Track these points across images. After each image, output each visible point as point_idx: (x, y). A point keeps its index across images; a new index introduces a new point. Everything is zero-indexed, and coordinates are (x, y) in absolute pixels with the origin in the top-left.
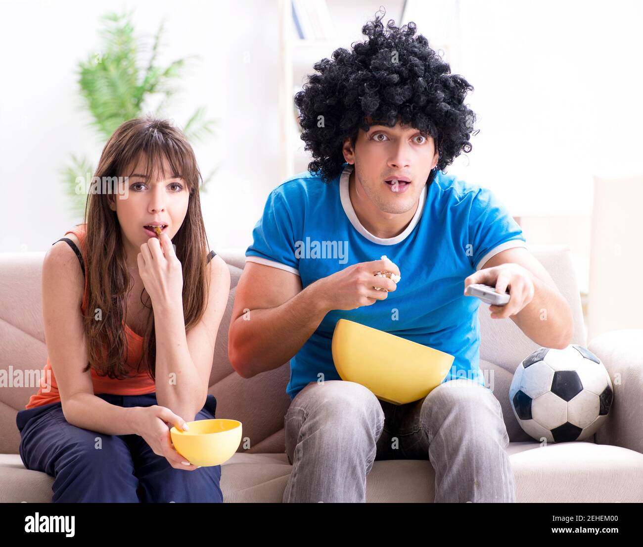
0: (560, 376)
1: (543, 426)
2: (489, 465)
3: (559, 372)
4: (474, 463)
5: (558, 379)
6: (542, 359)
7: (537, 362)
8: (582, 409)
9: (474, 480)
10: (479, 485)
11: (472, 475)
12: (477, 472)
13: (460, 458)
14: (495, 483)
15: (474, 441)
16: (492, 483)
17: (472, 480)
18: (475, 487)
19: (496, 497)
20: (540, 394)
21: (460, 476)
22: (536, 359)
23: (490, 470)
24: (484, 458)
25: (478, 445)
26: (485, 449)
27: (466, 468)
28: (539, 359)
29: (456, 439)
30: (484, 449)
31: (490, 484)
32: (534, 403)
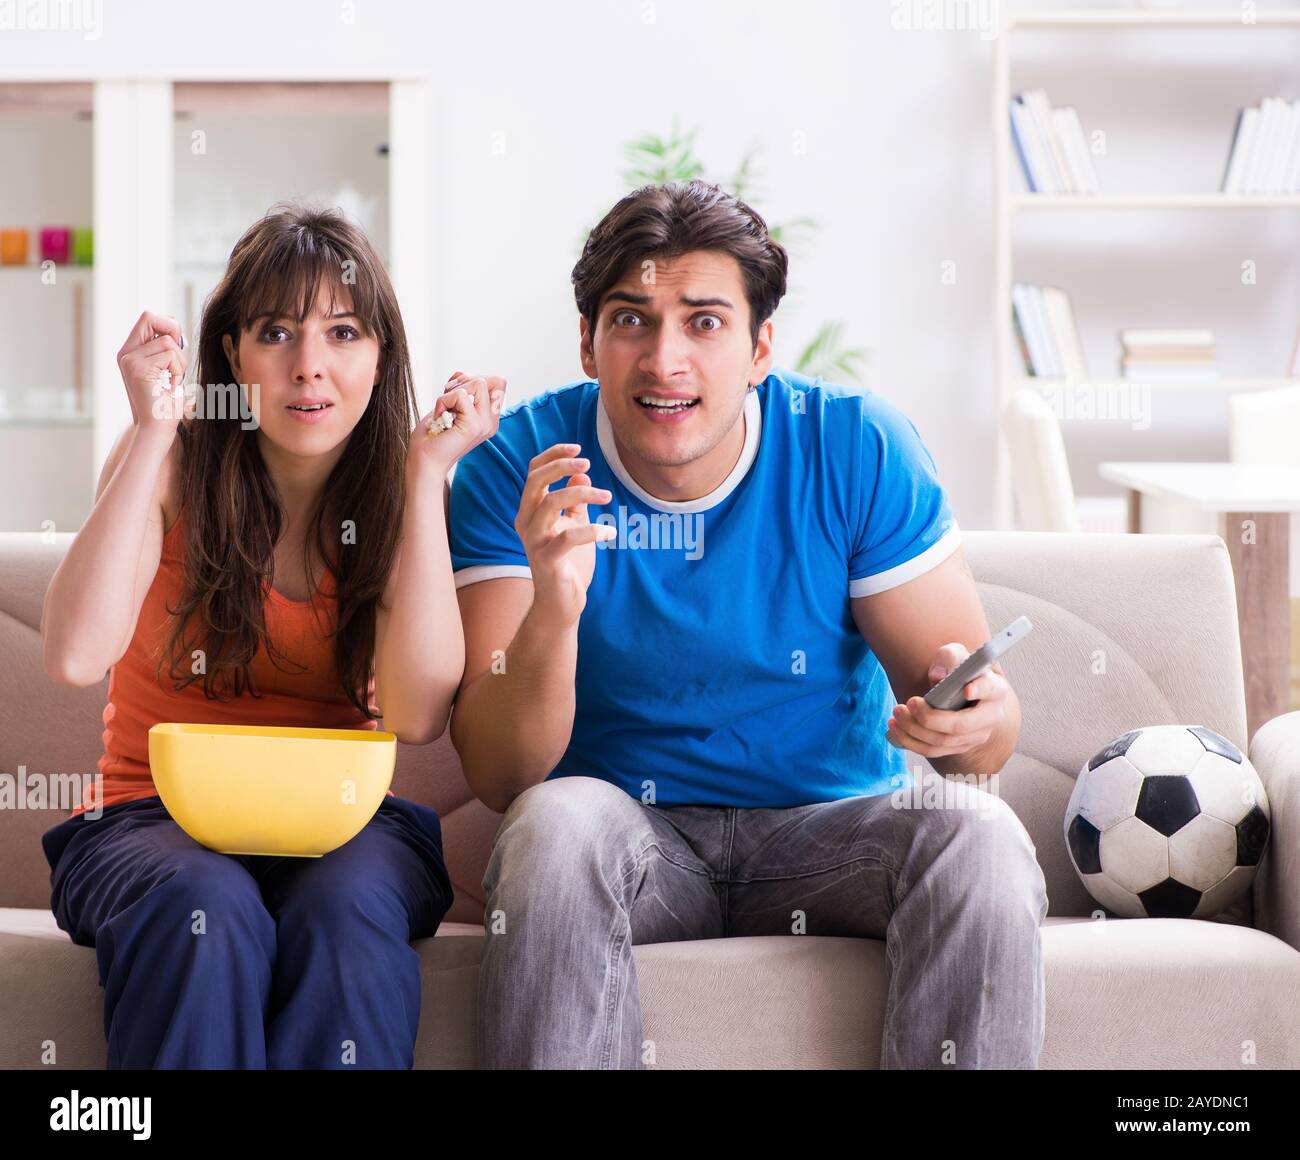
0: (1154, 786)
1: (1123, 887)
2: (1014, 957)
3: (1153, 777)
4: (987, 948)
5: (1150, 791)
6: (1123, 753)
7: (1112, 758)
8: (1198, 853)
9: (982, 983)
10: (991, 993)
11: (979, 972)
12: (992, 967)
13: (959, 935)
14: (1019, 993)
15: (993, 906)
16: (1015, 992)
17: (979, 981)
18: (983, 996)
19: (1020, 1022)
20: (1115, 822)
21: (956, 972)
22: (1111, 753)
23: (1015, 966)
24: (1008, 940)
25: (998, 914)
26: (1011, 924)
27: (969, 957)
28: (1117, 753)
29: (957, 898)
30: (1008, 923)
31: (1011, 994)
32: (1103, 841)
